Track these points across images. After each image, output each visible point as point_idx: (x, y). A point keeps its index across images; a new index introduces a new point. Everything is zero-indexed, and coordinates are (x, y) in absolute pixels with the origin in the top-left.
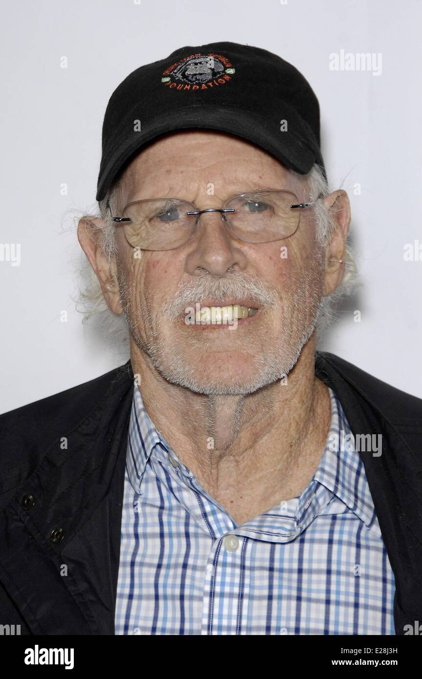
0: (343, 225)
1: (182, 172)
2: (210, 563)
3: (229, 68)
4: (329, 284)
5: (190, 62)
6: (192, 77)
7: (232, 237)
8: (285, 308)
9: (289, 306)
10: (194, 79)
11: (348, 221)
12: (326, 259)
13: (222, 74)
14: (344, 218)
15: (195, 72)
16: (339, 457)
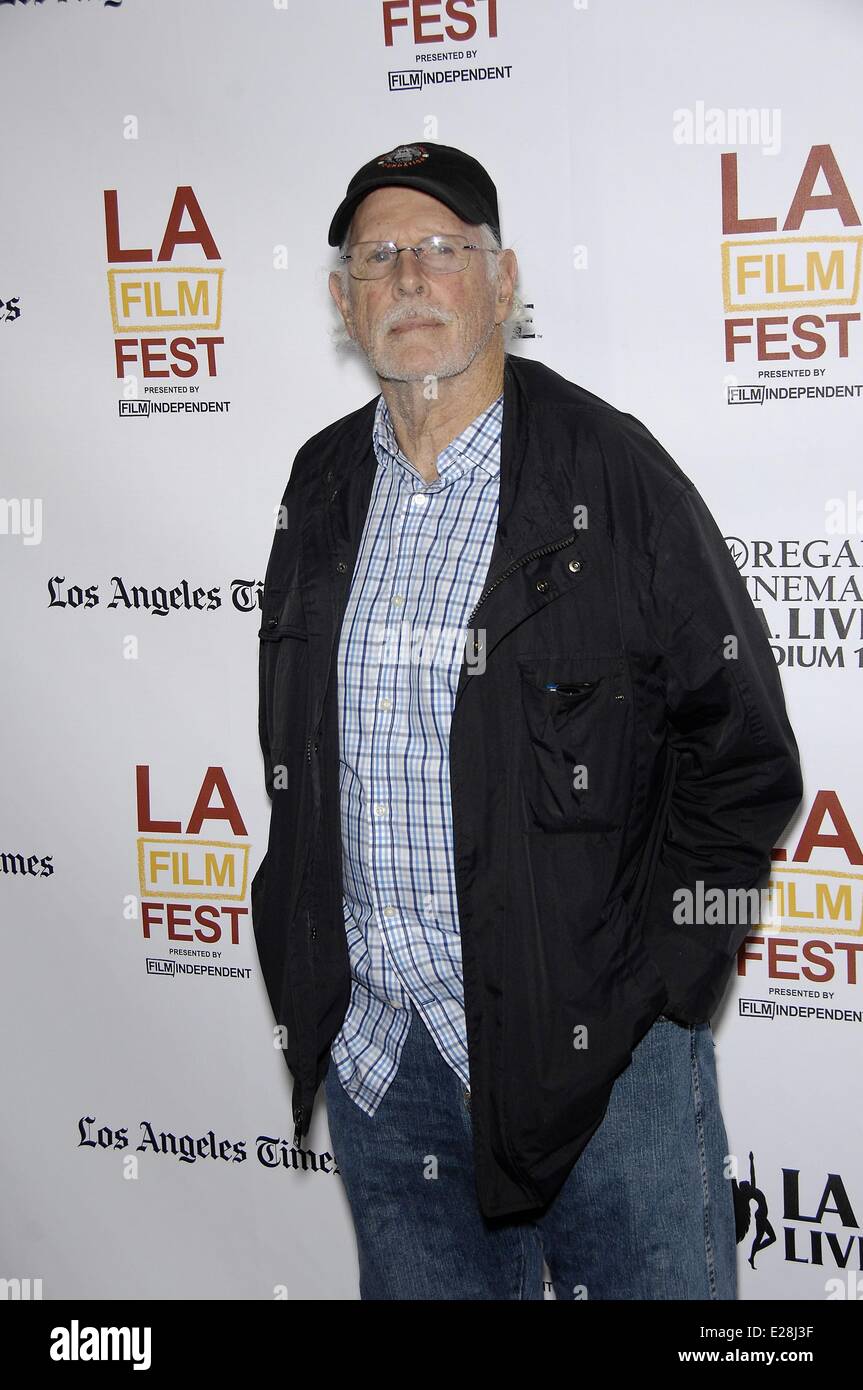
0: (512, 275)
2: (403, 514)
3: (425, 153)
4: (500, 315)
6: (398, 160)
8: (462, 326)
9: (465, 324)
11: (516, 273)
12: (497, 296)
13: (419, 158)
15: (401, 157)
16: (479, 430)
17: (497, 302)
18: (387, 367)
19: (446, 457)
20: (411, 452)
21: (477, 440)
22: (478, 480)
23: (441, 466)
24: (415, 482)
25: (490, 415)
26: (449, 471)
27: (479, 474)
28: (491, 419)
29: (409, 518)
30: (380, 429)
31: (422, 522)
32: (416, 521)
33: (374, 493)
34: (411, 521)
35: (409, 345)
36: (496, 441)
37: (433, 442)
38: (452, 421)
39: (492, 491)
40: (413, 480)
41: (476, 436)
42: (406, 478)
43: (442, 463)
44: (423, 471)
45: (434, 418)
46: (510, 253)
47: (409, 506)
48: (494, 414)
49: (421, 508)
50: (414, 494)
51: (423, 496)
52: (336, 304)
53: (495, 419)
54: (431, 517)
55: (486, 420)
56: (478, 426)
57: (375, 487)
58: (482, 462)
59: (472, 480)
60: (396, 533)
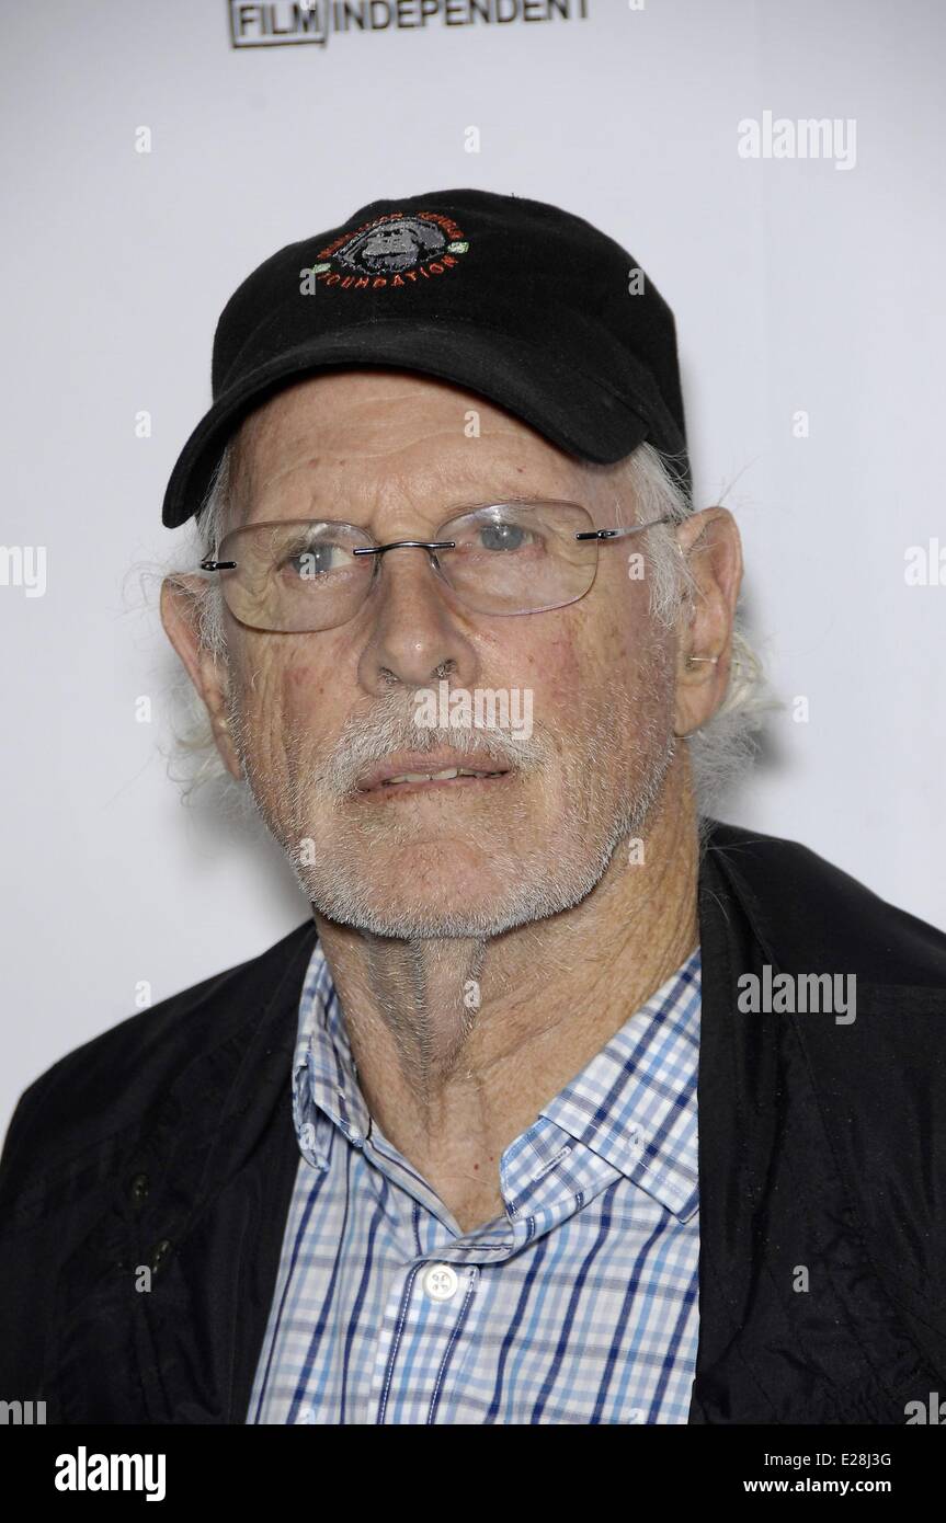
0: (728, 584)
1: (342, 463)
2: (387, 1327)
3: (456, 240)
4: (689, 709)
5: (376, 230)
6: (375, 263)
7: (451, 606)
8: (569, 769)
9: (578, 764)
10: (378, 266)
11: (737, 574)
12: (680, 654)
13: (439, 253)
14: (728, 569)
15: (382, 252)
16: (630, 1067)
17: (681, 673)
18: (345, 895)
19: (528, 1151)
20: (409, 1130)
21: (624, 1097)
22: (626, 1224)
23: (513, 1180)
24: (424, 1225)
25: (660, 1018)
26: (539, 1195)
27: (629, 1204)
28: (664, 1032)
29: (407, 1340)
30: (317, 1058)
31: (449, 1355)
32: (429, 1352)
33: (287, 1251)
34: (413, 1351)
35: (414, 836)
36: (682, 1101)
37: (484, 1103)
38: (546, 1037)
39: (672, 1259)
40: (416, 1218)
41: (620, 1084)
42: (390, 1209)
43: (516, 1169)
44: (450, 1188)
45: (491, 1034)
46: (720, 519)
47: (405, 1302)
48: (674, 1016)
49: (444, 1310)
50: (421, 1264)
51: (448, 1270)
52: (188, 670)
53: (678, 1029)
54: (476, 1339)
55: (650, 1035)
56: (627, 1053)
57: (292, 1228)
58: (641, 1169)
59: (606, 1221)
60: (363, 1389)
